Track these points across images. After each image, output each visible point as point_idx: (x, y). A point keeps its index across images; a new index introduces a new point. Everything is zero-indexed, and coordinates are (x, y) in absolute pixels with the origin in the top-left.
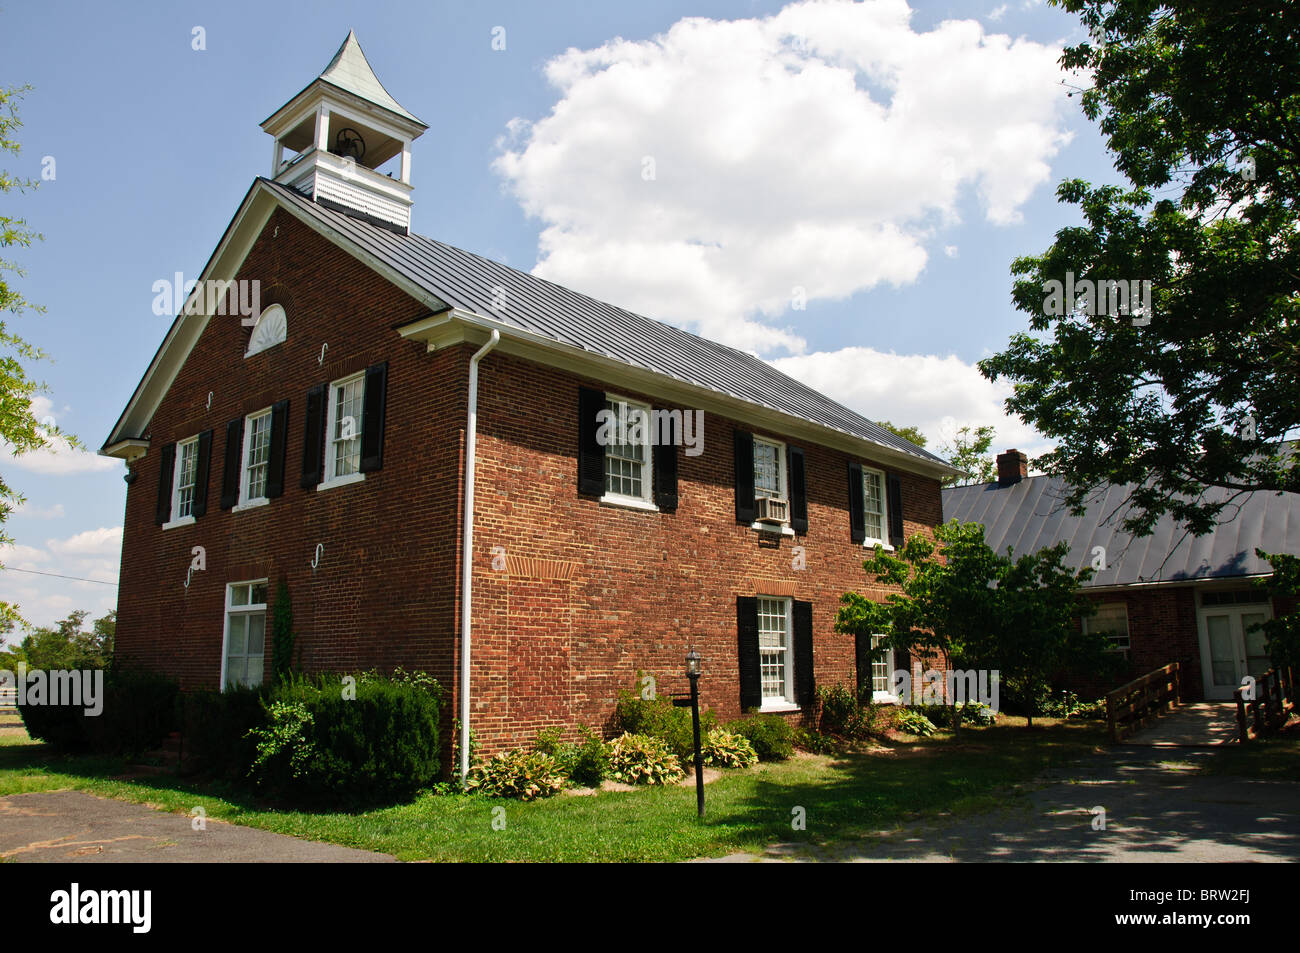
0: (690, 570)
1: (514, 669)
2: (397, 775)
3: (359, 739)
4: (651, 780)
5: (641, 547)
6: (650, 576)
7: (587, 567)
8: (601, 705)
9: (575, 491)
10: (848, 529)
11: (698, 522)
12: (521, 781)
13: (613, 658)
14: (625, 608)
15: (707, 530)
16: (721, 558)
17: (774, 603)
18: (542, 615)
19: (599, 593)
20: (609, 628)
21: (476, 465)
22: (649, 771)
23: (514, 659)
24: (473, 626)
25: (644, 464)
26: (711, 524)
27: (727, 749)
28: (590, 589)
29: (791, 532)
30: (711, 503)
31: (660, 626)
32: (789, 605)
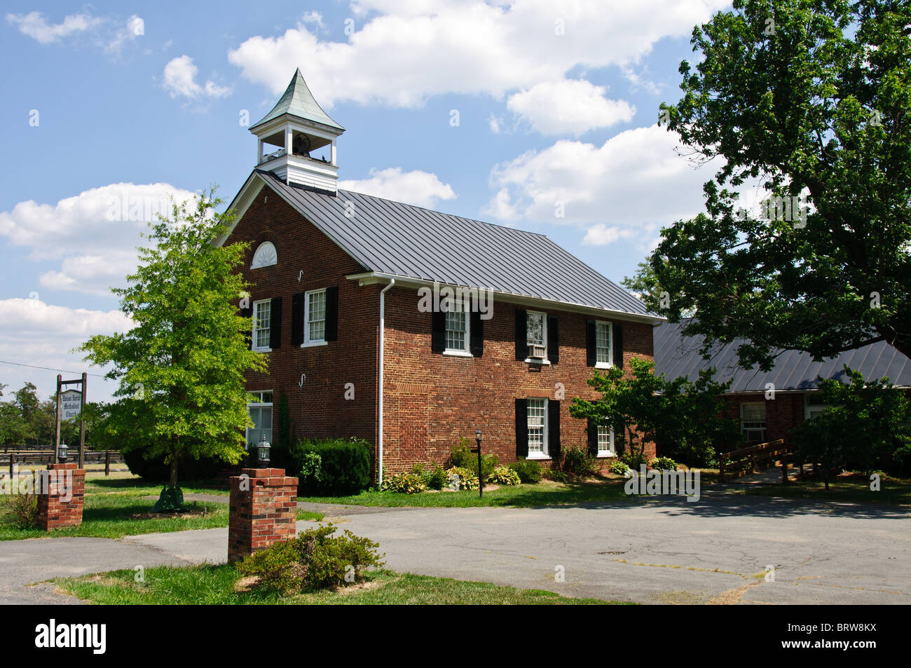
0: (490, 386)
1: (402, 436)
2: (353, 482)
3: (337, 467)
4: (465, 488)
5: (463, 375)
6: (468, 390)
7: (436, 387)
8: (443, 453)
9: (431, 350)
10: (585, 358)
11: (494, 361)
12: (406, 486)
13: (449, 431)
14: (455, 406)
15: (499, 365)
16: (507, 379)
17: (537, 402)
18: (415, 411)
19: (442, 399)
20: (447, 416)
21: (385, 342)
22: (464, 483)
23: (402, 432)
24: (384, 417)
25: (466, 332)
26: (501, 361)
27: (505, 476)
28: (437, 398)
29: (549, 363)
30: (501, 350)
31: (473, 415)
32: (546, 402)
